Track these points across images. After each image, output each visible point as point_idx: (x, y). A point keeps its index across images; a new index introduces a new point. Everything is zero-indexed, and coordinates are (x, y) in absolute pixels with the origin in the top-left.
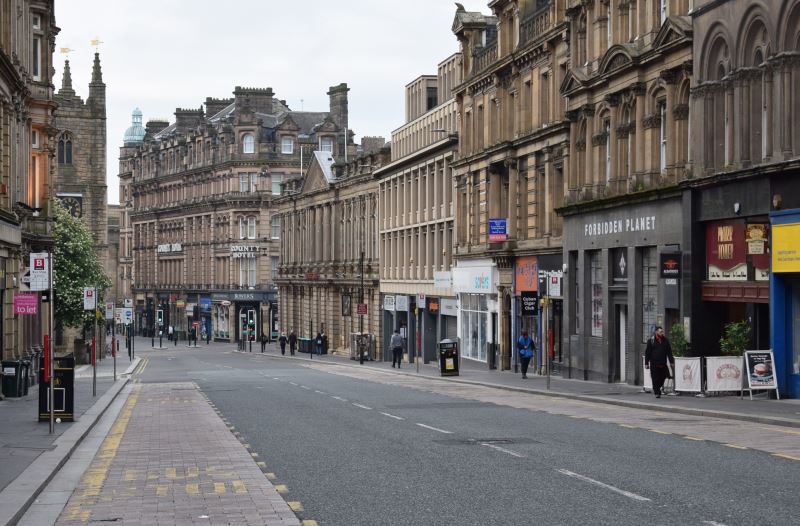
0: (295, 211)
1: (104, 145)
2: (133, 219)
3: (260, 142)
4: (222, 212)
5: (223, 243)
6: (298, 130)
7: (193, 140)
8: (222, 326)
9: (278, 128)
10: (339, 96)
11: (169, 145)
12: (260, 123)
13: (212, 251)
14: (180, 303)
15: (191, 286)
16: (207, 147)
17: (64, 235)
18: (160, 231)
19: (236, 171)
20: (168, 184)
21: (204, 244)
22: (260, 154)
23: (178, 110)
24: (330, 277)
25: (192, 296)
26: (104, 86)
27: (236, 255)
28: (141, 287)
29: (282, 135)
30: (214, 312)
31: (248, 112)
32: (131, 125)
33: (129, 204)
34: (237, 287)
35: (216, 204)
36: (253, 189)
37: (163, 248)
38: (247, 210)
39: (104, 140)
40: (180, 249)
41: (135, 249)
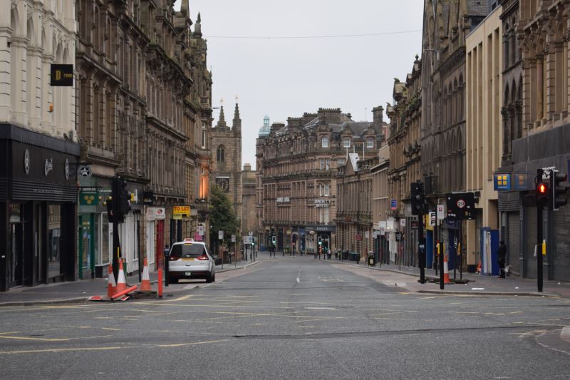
0: (343, 183)
1: (240, 151)
2: (263, 182)
3: (331, 141)
4: (310, 180)
5: (311, 198)
6: (353, 134)
7: (296, 138)
8: (310, 246)
9: (342, 133)
10: (378, 113)
11: (283, 140)
12: (331, 130)
13: (305, 202)
14: (289, 232)
15: (294, 222)
16: (303, 142)
17: (218, 201)
18: (278, 190)
19: (317, 157)
20: (282, 162)
21: (302, 198)
22: (332, 148)
23: (289, 118)
24: (356, 220)
25: (295, 228)
26: (240, 121)
27: (318, 205)
28: (268, 222)
29: (344, 137)
30: (306, 237)
31: (325, 124)
32: (263, 125)
33: (261, 173)
34: (318, 223)
35: (308, 176)
36: (327, 168)
37: (280, 200)
38: (323, 179)
39: (240, 149)
40: (288, 201)
41: (265, 200)
